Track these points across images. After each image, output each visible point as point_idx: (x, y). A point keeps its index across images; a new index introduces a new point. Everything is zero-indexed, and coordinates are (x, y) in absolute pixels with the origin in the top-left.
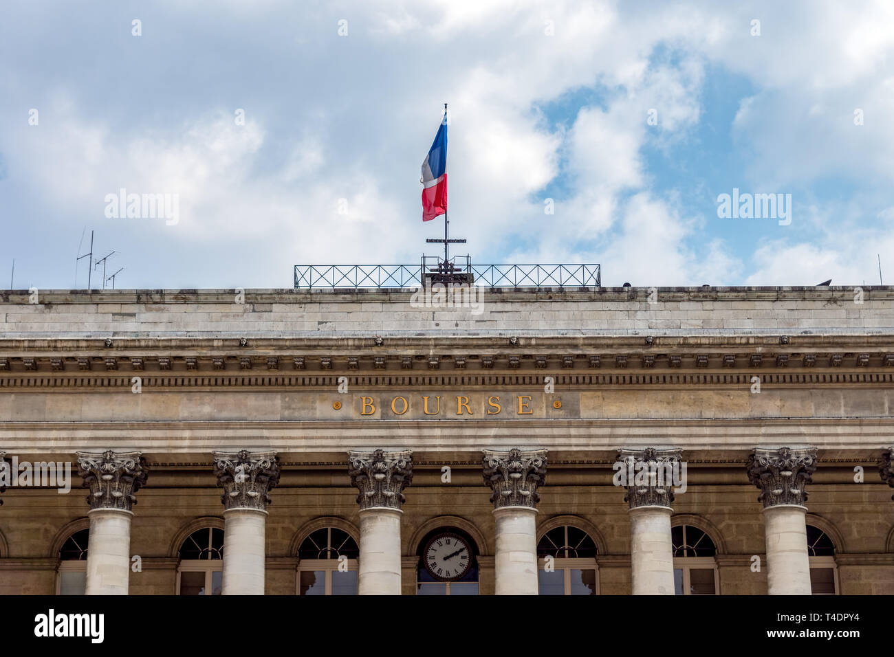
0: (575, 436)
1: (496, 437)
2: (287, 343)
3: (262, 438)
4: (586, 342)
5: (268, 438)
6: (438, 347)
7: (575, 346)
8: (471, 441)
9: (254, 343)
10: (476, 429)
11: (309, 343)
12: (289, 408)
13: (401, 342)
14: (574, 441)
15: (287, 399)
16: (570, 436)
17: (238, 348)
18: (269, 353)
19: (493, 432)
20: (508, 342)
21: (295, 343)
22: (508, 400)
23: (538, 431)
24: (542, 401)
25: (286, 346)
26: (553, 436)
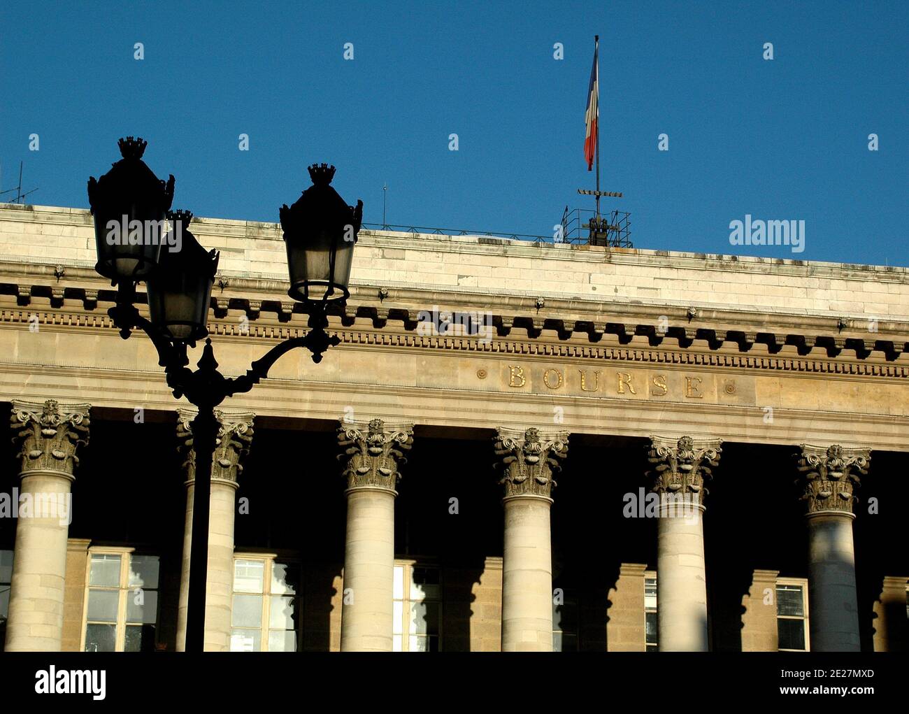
0: (751, 426)
1: (662, 421)
2: (435, 297)
3: (395, 406)
4: (773, 319)
5: (402, 407)
6: (605, 313)
7: (760, 323)
8: (634, 425)
9: (395, 294)
10: (641, 411)
11: (459, 298)
12: (426, 373)
13: (564, 305)
14: (749, 432)
15: (424, 363)
16: (745, 426)
17: (376, 298)
18: (412, 307)
19: (659, 415)
20: (686, 313)
21: (443, 297)
22: (675, 380)
23: (709, 418)
24: (713, 384)
25: (433, 300)
26: (727, 425)
